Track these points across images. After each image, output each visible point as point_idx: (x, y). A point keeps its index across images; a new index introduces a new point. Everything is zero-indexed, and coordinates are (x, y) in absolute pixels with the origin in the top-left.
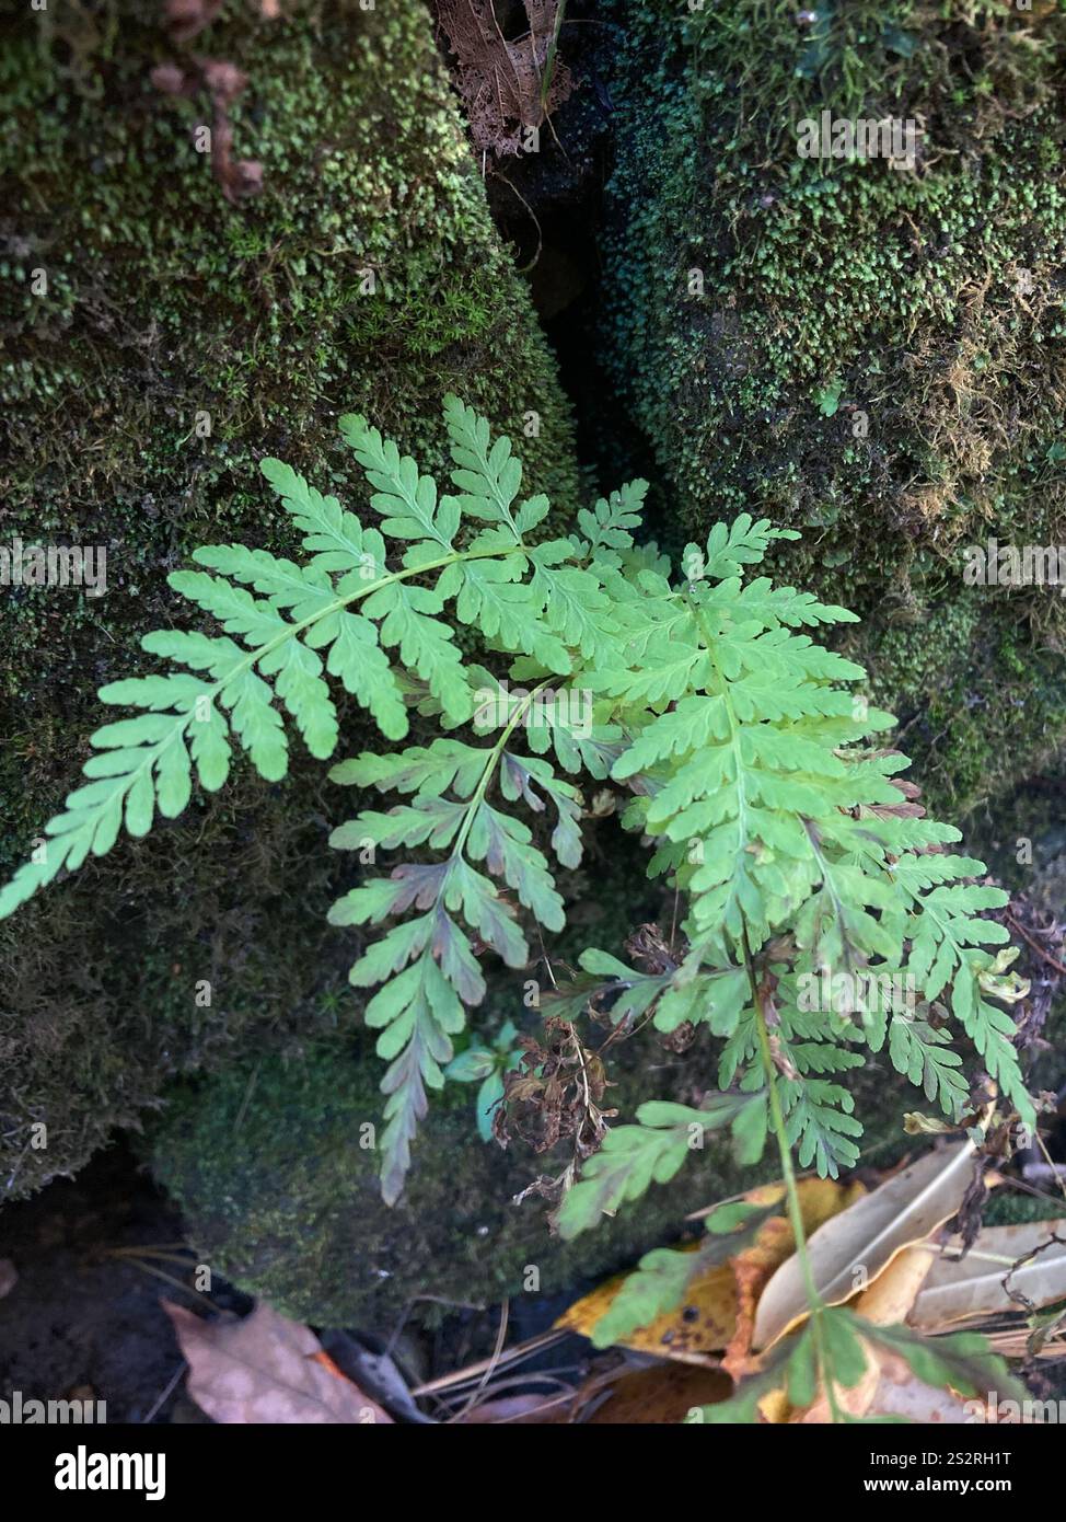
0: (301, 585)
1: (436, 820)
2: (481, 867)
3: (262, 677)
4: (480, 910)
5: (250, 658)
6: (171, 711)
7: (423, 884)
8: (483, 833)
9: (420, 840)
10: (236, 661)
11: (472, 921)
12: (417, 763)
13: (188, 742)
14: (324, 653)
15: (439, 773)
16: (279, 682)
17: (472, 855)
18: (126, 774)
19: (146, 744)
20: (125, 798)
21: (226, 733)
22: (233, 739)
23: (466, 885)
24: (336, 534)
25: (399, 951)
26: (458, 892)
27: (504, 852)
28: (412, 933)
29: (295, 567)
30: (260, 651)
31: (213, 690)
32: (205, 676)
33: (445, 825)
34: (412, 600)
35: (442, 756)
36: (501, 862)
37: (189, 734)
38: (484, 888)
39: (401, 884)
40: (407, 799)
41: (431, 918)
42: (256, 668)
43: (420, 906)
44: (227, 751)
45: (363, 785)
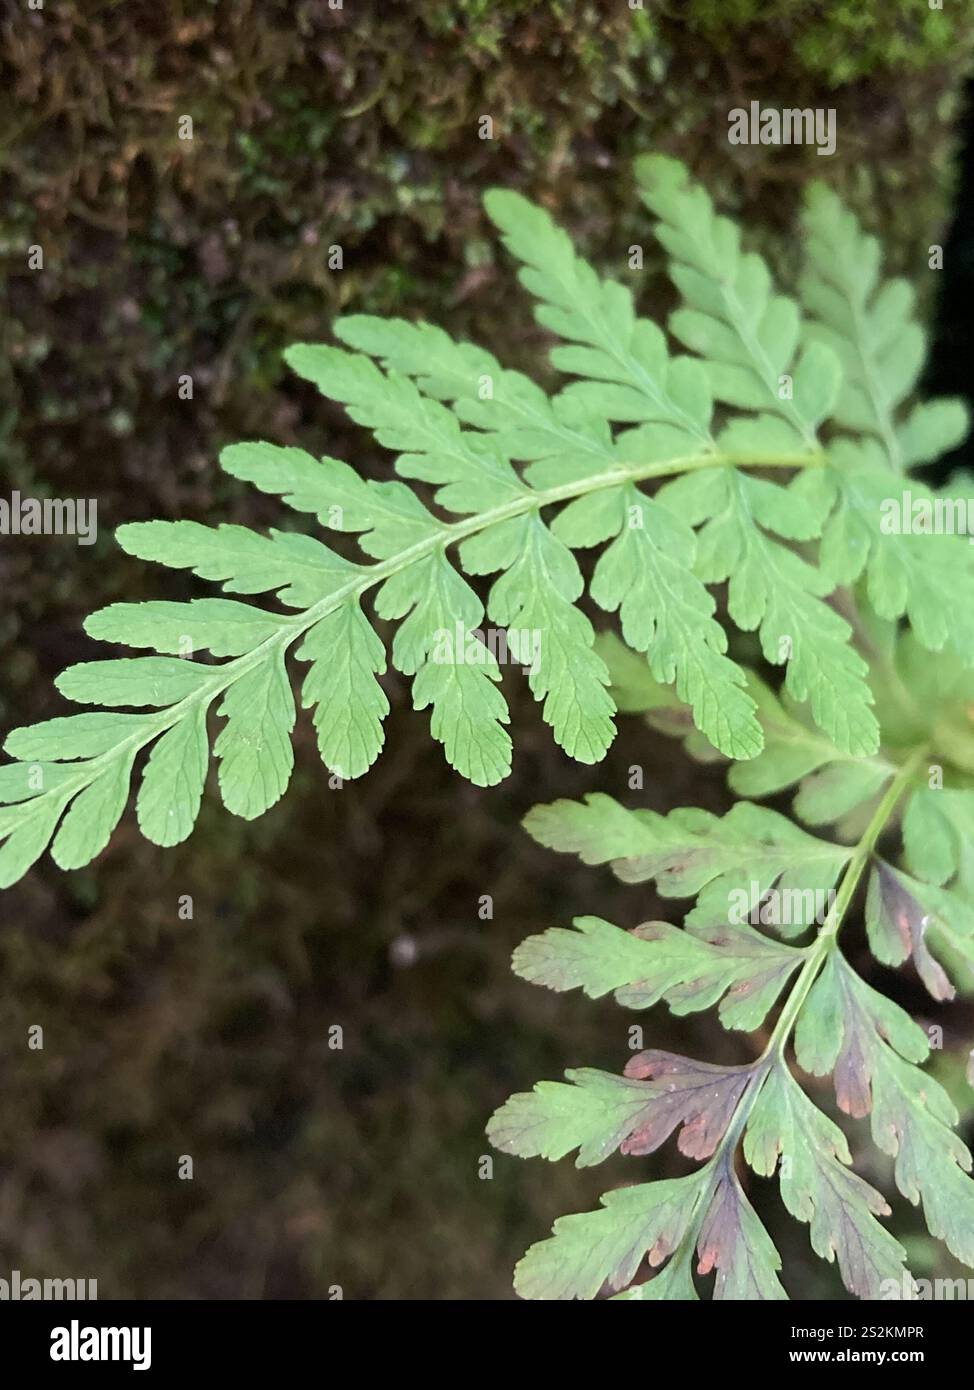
0: (548, 425)
1: (736, 967)
2: (819, 1092)
3: (465, 576)
4: (816, 1188)
5: (447, 534)
6: (267, 601)
7: (696, 1103)
8: (830, 1019)
9: (702, 1005)
10: (417, 534)
11: (797, 1207)
12: (698, 842)
13: (298, 671)
14: (587, 559)
15: (743, 874)
16: (497, 592)
17: (805, 1061)
18: (148, 709)
19: (201, 657)
20: (143, 757)
21: (383, 670)
22: (398, 685)
23: (788, 1125)
24: (618, 352)
25: (624, 1244)
26: (771, 1135)
27: (870, 1071)
28: (656, 1209)
29: (536, 392)
30: (467, 526)
31: (362, 579)
32: (347, 546)
33: (755, 985)
34: (756, 506)
35: (749, 839)
36: (862, 1094)
37: (300, 656)
38: (826, 1140)
39: (651, 1093)
40: (677, 912)
41: (702, 1180)
42: (452, 554)
43: (687, 1150)
44: (380, 705)
45: (592, 858)
